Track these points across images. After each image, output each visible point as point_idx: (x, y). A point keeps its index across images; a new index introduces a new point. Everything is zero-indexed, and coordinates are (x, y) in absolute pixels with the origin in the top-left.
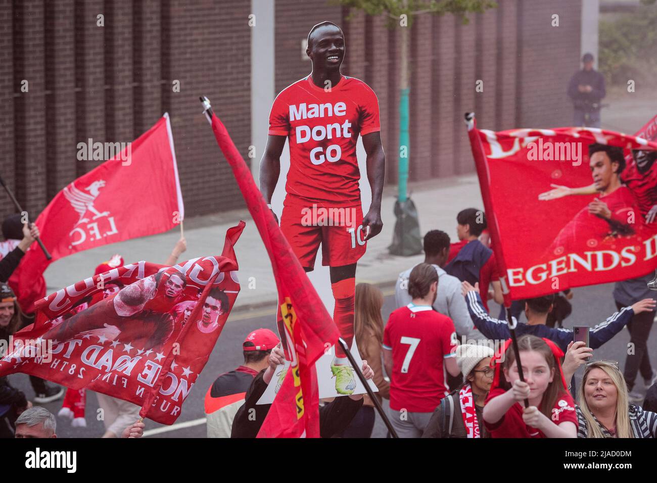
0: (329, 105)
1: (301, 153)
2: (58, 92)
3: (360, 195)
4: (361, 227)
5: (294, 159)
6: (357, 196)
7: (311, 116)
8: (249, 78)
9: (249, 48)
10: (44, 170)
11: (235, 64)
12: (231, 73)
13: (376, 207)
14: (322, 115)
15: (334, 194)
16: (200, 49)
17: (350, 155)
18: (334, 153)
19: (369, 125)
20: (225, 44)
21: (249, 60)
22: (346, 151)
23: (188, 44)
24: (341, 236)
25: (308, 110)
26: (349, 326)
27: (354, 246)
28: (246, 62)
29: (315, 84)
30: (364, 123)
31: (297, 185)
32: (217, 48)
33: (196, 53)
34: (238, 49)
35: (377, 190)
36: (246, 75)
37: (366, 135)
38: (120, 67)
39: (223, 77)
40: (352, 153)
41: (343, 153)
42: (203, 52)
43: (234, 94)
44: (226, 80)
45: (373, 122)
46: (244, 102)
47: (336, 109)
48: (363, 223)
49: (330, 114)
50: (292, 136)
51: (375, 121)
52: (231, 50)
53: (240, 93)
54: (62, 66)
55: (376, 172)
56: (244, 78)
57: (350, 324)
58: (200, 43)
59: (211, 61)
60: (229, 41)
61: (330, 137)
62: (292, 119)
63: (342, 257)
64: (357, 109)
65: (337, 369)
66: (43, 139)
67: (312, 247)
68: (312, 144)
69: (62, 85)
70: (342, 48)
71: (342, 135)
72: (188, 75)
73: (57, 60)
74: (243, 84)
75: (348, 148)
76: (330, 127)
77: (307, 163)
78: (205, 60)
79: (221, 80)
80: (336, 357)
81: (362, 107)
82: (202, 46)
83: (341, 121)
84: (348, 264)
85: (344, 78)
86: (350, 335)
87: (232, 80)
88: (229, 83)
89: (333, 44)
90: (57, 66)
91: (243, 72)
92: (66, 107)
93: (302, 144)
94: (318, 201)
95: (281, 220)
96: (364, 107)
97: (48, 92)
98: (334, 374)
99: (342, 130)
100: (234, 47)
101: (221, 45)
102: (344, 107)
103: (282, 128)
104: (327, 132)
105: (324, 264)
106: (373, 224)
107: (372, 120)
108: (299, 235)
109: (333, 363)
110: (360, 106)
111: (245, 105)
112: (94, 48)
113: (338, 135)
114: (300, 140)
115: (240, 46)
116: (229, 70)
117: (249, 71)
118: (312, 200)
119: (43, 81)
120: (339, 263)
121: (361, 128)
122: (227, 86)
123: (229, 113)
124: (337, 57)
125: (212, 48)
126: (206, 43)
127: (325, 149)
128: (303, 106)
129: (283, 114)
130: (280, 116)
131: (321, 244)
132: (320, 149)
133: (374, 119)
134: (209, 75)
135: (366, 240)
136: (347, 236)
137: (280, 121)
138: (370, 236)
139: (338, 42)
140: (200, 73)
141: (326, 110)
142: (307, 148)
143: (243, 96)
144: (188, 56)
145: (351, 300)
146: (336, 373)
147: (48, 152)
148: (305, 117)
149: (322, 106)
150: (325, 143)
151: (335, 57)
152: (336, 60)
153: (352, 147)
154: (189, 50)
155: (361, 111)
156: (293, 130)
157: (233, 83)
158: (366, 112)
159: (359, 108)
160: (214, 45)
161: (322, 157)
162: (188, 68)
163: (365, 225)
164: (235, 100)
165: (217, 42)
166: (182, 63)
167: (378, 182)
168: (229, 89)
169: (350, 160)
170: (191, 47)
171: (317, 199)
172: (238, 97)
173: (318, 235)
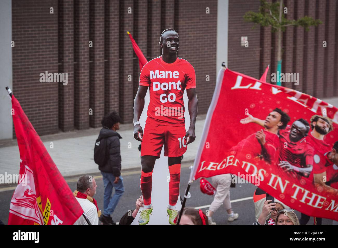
0: (170, 72)
1: (155, 96)
2: (125, 59)
3: (184, 120)
4: (184, 137)
5: (152, 99)
6: (183, 121)
7: (161, 77)
8: (215, 54)
9: (216, 40)
10: (118, 94)
11: (209, 48)
12: (207, 52)
13: (192, 127)
14: (167, 77)
15: (171, 119)
16: (192, 41)
17: (180, 99)
18: (172, 97)
19: (190, 84)
20: (205, 38)
21: (216, 46)
22: (178, 97)
23: (187, 38)
24: (175, 141)
25: (160, 74)
26: (177, 189)
27: (181, 147)
28: (214, 47)
29: (164, 60)
30: (188, 83)
31: (153, 113)
32: (201, 40)
33: (191, 42)
34: (210, 41)
35: (193, 118)
36: (214, 52)
37: (188, 89)
38: (155, 48)
39: (203, 53)
40: (181, 98)
41: (176, 97)
42: (194, 42)
43: (208, 61)
44: (205, 55)
45: (192, 83)
46: (213, 65)
47: (174, 74)
48: (186, 135)
49: (171, 77)
50: (151, 87)
51: (193, 83)
52: (207, 41)
53: (211, 61)
54: (127, 48)
55: (193, 109)
56: (213, 54)
57: (177, 188)
58: (192, 38)
59: (198, 46)
60: (206, 37)
61: (170, 89)
62: (151, 78)
63: (174, 152)
64: (184, 75)
65: (170, 211)
66: (118, 80)
67: (159, 146)
68: (161, 92)
69: (127, 56)
70: (178, 43)
71: (176, 88)
72: (187, 52)
73: (125, 45)
74: (212, 57)
75: (179, 95)
76: (170, 84)
77: (158, 102)
78: (195, 46)
79: (202, 55)
80: (169, 205)
81: (187, 74)
82: (193, 39)
83: (176, 81)
84: (178, 156)
85: (178, 59)
86: (177, 194)
87: (207, 54)
88: (206, 56)
89: (173, 41)
90: (125, 48)
91: (213, 51)
92: (129, 66)
93: (156, 91)
94: (163, 122)
95: (144, 130)
96: (188, 74)
97: (121, 59)
98: (168, 214)
99: (176, 86)
100: (209, 40)
101: (202, 39)
102: (178, 74)
103: (146, 82)
104: (169, 86)
105: (165, 155)
106: (191, 136)
107: (192, 82)
108: (153, 139)
109: (168, 208)
110: (186, 74)
111: (214, 66)
112: (142, 40)
113: (175, 88)
114: (155, 89)
115: (212, 39)
116: (206, 50)
117: (216, 51)
118: (160, 121)
119: (118, 54)
120: (173, 156)
121: (186, 85)
122: (205, 57)
123: (206, 70)
124: (175, 48)
125: (198, 40)
126: (195, 38)
127: (167, 95)
128: (157, 72)
129: (147, 75)
130: (145, 76)
131: (164, 144)
132: (165, 95)
133: (193, 82)
134: (196, 53)
135: (187, 144)
136: (177, 142)
137: (145, 78)
138: (189, 143)
139: (176, 40)
140: (192, 52)
141: (169, 74)
142: (158, 94)
143: (212, 62)
144: (187, 44)
145: (179, 175)
146: (169, 213)
147: (120, 86)
148: (158, 77)
149: (167, 73)
150: (167, 92)
151: (174, 47)
152: (174, 49)
153: (181, 95)
154: (187, 41)
155: (186, 76)
156: (152, 84)
157: (208, 56)
158: (189, 77)
159: (186, 75)
160: (199, 39)
161: (166, 99)
162: (187, 49)
163: (187, 136)
164: (209, 64)
165: (201, 37)
166: (184, 47)
167: (194, 114)
168: (206, 59)
169: (180, 101)
170: (188, 40)
171: (163, 121)
172: (210, 62)
173: (163, 140)
